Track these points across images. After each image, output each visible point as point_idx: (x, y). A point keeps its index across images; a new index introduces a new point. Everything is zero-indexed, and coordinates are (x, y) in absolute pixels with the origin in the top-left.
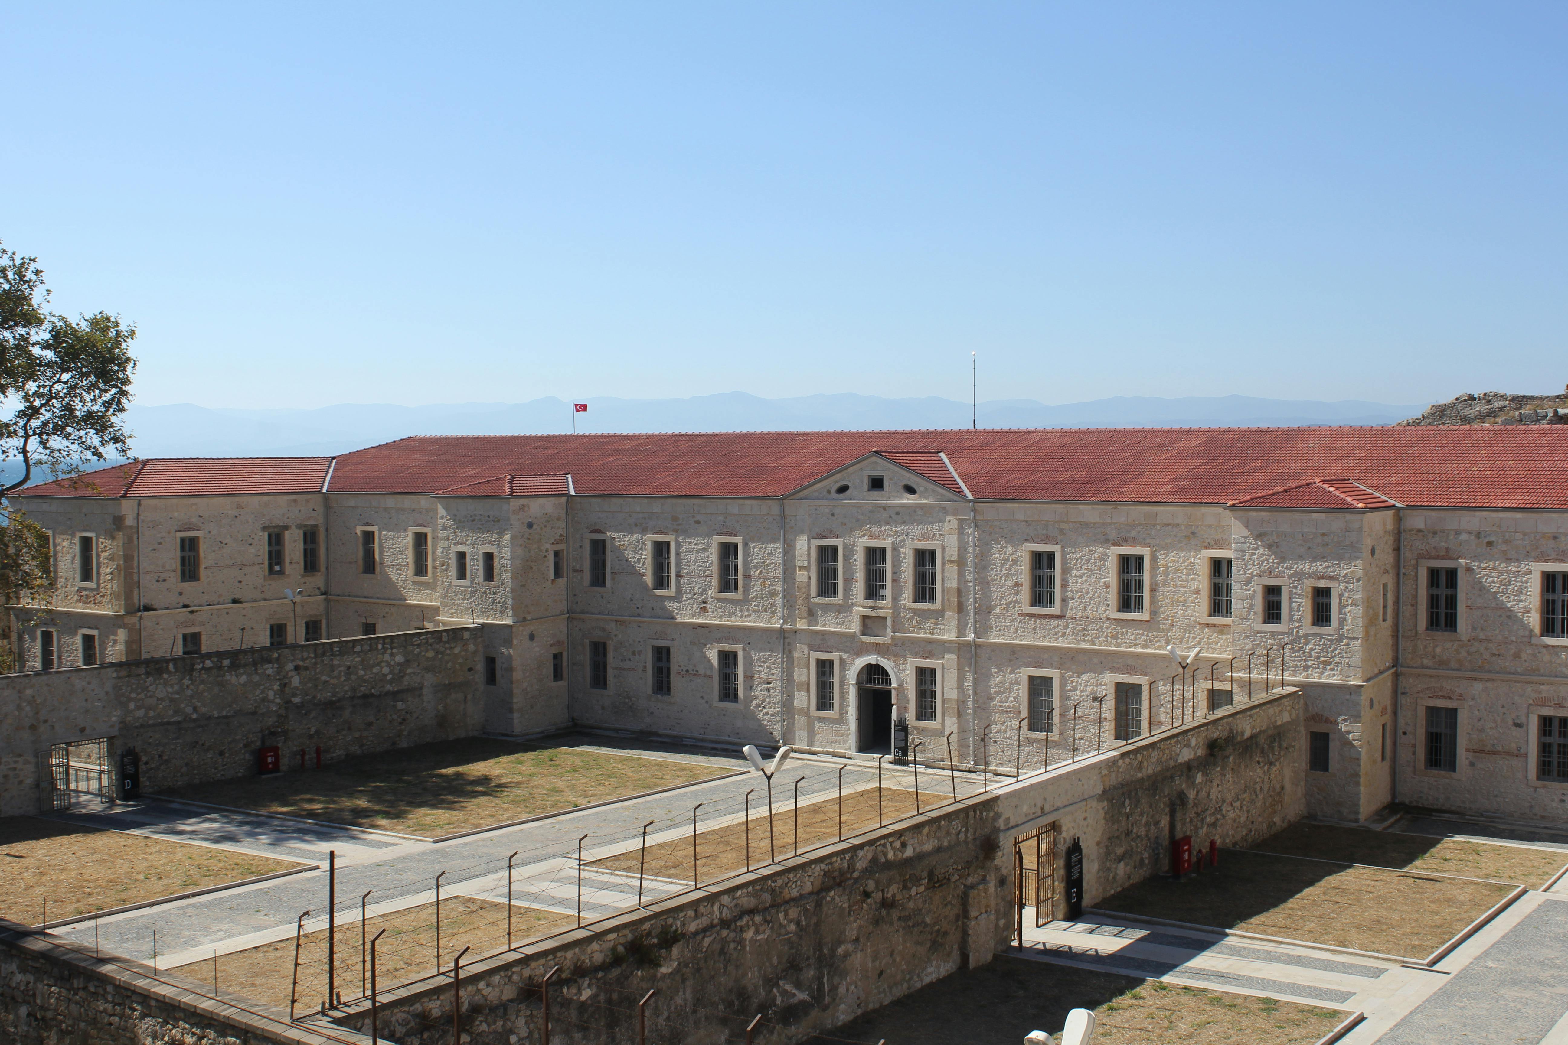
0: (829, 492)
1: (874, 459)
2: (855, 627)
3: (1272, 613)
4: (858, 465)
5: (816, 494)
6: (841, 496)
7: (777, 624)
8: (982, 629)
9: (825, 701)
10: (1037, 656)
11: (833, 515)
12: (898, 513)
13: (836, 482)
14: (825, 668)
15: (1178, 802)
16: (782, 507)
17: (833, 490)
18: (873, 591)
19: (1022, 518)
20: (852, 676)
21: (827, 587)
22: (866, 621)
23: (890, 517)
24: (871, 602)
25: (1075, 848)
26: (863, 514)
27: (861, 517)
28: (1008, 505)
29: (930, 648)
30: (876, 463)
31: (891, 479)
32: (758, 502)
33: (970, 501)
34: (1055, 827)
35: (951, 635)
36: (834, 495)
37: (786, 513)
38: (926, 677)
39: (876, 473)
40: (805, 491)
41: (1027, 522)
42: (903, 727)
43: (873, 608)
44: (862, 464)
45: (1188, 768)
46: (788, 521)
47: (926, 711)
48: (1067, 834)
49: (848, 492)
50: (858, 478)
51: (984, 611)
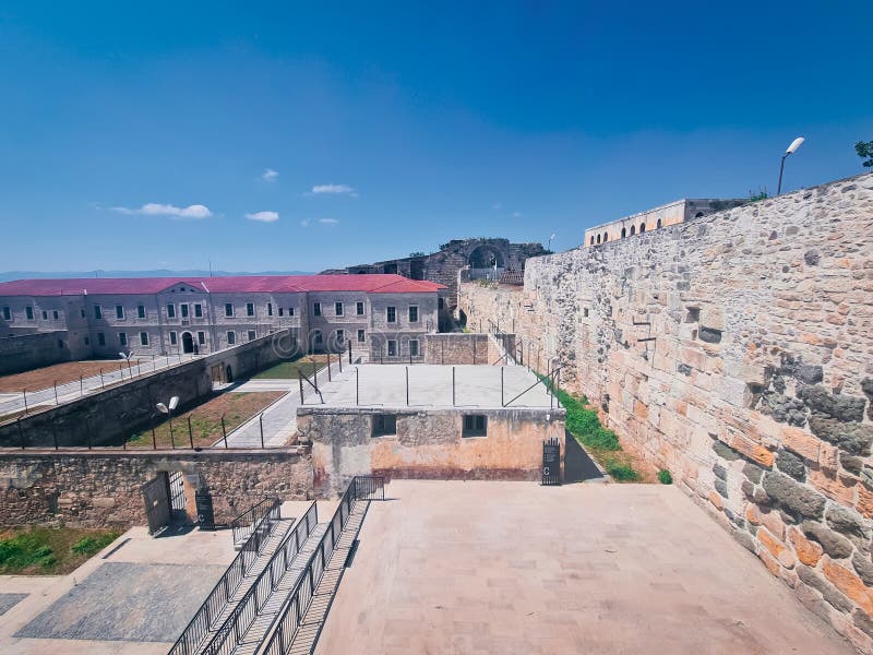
1: (182, 284)
2: (180, 324)
3: (281, 314)
5: (166, 292)
6: (173, 293)
7: (157, 324)
8: (214, 322)
9: (174, 342)
10: (229, 327)
11: (171, 298)
12: (190, 296)
13: (171, 289)
14: (173, 335)
15: (258, 354)
16: (156, 296)
17: (171, 291)
18: (185, 314)
20: (181, 335)
21: (171, 314)
22: (183, 322)
23: (188, 298)
24: (184, 318)
25: (229, 367)
26: (180, 297)
28: (219, 294)
29: (202, 327)
31: (187, 288)
33: (208, 293)
34: (223, 363)
35: (207, 324)
36: (171, 293)
37: (158, 298)
38: (201, 335)
39: (182, 287)
41: (224, 297)
42: (196, 346)
44: (178, 285)
45: (259, 348)
47: (202, 341)
48: (226, 365)
49: (175, 292)
50: (178, 289)
51: (214, 318)
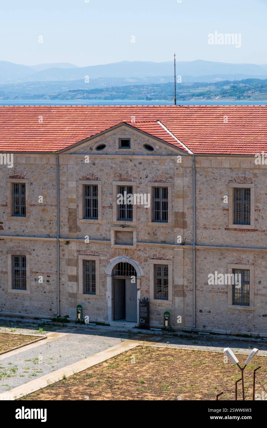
0: (91, 149)
1: (124, 127)
4: (112, 131)
5: (82, 150)
6: (100, 152)
7: (54, 237)
8: (200, 239)
9: (89, 288)
10: (238, 256)
11: (94, 164)
12: (140, 163)
13: (96, 142)
14: (89, 265)
16: (58, 159)
17: (94, 148)
18: (123, 214)
19: (228, 166)
21: (90, 212)
22: (118, 234)
23: (135, 166)
24: (122, 222)
26: (115, 164)
27: (114, 166)
28: (218, 158)
29: (164, 252)
30: (125, 130)
31: (135, 141)
32: (41, 156)
33: (191, 155)
35: (178, 243)
36: (95, 151)
37: (60, 163)
38: (161, 271)
39: (124, 137)
40: (74, 149)
41: (231, 169)
42: (146, 304)
43: (123, 226)
44: (115, 130)
46: (61, 168)
47: (161, 293)
49: (105, 149)
50: (112, 140)
51: (202, 227)
